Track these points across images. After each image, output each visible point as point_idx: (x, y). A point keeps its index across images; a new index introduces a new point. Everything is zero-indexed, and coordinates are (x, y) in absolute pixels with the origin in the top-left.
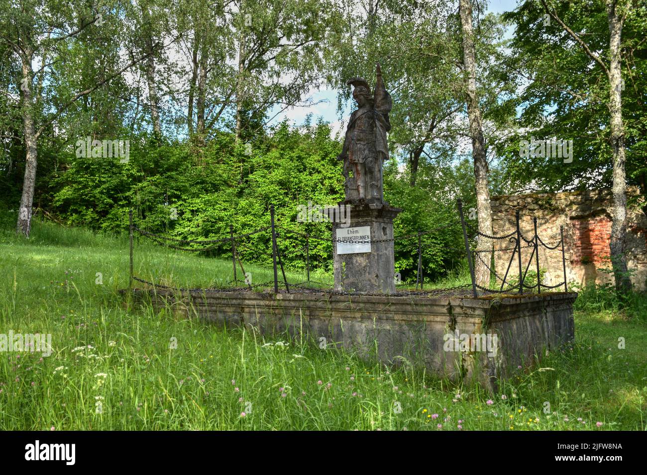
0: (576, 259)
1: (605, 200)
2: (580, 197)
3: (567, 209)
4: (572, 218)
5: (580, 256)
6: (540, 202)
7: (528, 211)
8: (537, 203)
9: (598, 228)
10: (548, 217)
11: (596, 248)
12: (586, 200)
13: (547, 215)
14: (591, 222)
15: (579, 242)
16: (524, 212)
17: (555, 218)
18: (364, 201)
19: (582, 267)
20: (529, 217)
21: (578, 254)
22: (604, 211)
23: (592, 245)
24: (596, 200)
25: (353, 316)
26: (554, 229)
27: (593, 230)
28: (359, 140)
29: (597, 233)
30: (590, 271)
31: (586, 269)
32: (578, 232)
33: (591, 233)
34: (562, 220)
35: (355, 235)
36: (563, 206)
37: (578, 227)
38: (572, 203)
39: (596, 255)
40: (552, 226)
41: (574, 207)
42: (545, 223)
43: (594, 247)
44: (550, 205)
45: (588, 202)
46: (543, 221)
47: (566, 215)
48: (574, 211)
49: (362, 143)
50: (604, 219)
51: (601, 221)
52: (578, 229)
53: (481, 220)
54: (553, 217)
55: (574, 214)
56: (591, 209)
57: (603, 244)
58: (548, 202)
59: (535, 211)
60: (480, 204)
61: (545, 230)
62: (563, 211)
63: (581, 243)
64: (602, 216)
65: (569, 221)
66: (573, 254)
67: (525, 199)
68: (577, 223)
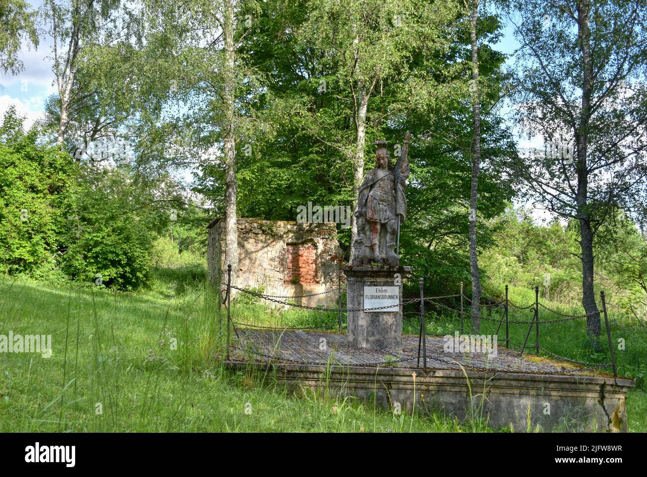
0: (287, 279)
1: (313, 231)
2: (296, 227)
3: (285, 236)
4: (288, 244)
5: (290, 276)
6: (264, 228)
7: (253, 235)
8: (261, 228)
9: (305, 254)
10: (269, 242)
11: (303, 271)
12: (300, 230)
13: (269, 239)
14: (301, 248)
15: (291, 265)
16: (250, 236)
17: (274, 243)
18: (387, 260)
19: (293, 286)
20: (254, 240)
21: (289, 275)
22: (311, 240)
23: (300, 268)
24: (307, 230)
25: (511, 392)
26: (274, 253)
27: (302, 256)
28: (381, 200)
29: (305, 258)
30: (298, 291)
31: (296, 288)
32: (290, 256)
33: (300, 258)
34: (280, 245)
35: (384, 294)
36: (282, 233)
37: (291, 251)
38: (289, 231)
39: (303, 276)
40: (272, 249)
41: (291, 235)
42: (267, 246)
43: (301, 269)
44: (272, 231)
45: (301, 232)
46: (265, 245)
47: (284, 241)
48: (290, 238)
49: (384, 203)
50: (310, 247)
51: (308, 248)
52: (291, 254)
53: (230, 242)
54: (273, 241)
55: (290, 241)
56: (303, 239)
57: (308, 268)
58: (270, 229)
59: (259, 235)
60: (230, 227)
61: (267, 253)
62: (281, 237)
63: (293, 266)
64: (309, 245)
65: (285, 247)
66: (286, 275)
67: (251, 223)
68: (290, 248)
